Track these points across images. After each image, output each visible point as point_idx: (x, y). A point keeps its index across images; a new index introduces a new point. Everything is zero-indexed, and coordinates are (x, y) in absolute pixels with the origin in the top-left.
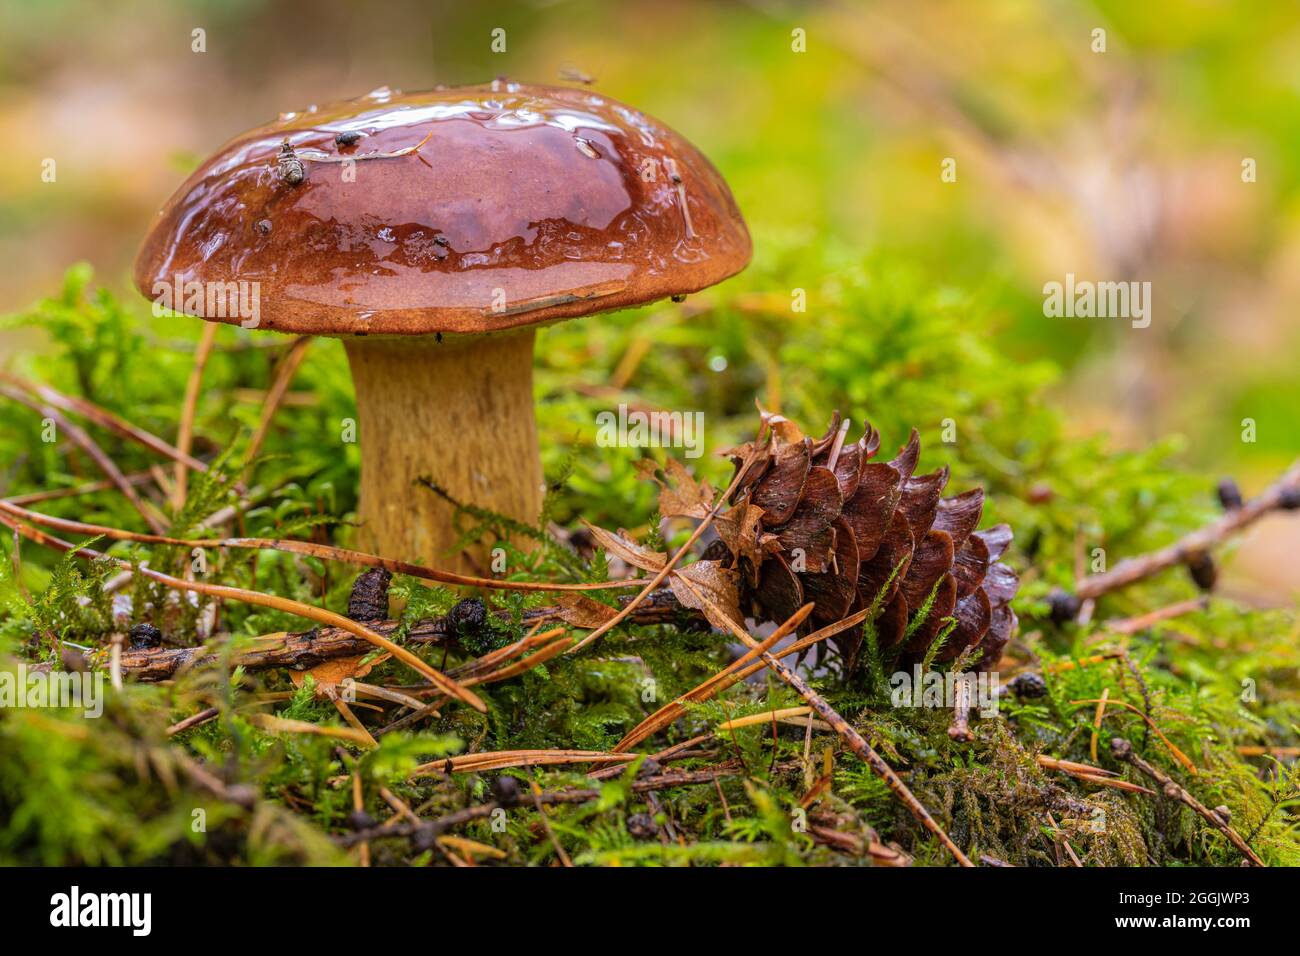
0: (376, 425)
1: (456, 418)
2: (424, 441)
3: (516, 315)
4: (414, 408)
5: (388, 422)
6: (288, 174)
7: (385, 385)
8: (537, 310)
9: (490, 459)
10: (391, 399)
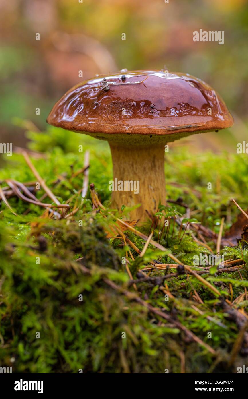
0: (120, 170)
1: (145, 169)
2: (135, 175)
3: (174, 130)
4: (132, 165)
5: (124, 169)
6: (105, 88)
7: (124, 158)
8: (181, 129)
9: (154, 182)
10: (125, 162)
